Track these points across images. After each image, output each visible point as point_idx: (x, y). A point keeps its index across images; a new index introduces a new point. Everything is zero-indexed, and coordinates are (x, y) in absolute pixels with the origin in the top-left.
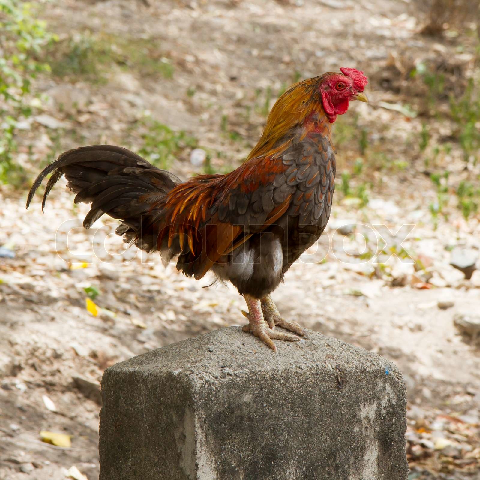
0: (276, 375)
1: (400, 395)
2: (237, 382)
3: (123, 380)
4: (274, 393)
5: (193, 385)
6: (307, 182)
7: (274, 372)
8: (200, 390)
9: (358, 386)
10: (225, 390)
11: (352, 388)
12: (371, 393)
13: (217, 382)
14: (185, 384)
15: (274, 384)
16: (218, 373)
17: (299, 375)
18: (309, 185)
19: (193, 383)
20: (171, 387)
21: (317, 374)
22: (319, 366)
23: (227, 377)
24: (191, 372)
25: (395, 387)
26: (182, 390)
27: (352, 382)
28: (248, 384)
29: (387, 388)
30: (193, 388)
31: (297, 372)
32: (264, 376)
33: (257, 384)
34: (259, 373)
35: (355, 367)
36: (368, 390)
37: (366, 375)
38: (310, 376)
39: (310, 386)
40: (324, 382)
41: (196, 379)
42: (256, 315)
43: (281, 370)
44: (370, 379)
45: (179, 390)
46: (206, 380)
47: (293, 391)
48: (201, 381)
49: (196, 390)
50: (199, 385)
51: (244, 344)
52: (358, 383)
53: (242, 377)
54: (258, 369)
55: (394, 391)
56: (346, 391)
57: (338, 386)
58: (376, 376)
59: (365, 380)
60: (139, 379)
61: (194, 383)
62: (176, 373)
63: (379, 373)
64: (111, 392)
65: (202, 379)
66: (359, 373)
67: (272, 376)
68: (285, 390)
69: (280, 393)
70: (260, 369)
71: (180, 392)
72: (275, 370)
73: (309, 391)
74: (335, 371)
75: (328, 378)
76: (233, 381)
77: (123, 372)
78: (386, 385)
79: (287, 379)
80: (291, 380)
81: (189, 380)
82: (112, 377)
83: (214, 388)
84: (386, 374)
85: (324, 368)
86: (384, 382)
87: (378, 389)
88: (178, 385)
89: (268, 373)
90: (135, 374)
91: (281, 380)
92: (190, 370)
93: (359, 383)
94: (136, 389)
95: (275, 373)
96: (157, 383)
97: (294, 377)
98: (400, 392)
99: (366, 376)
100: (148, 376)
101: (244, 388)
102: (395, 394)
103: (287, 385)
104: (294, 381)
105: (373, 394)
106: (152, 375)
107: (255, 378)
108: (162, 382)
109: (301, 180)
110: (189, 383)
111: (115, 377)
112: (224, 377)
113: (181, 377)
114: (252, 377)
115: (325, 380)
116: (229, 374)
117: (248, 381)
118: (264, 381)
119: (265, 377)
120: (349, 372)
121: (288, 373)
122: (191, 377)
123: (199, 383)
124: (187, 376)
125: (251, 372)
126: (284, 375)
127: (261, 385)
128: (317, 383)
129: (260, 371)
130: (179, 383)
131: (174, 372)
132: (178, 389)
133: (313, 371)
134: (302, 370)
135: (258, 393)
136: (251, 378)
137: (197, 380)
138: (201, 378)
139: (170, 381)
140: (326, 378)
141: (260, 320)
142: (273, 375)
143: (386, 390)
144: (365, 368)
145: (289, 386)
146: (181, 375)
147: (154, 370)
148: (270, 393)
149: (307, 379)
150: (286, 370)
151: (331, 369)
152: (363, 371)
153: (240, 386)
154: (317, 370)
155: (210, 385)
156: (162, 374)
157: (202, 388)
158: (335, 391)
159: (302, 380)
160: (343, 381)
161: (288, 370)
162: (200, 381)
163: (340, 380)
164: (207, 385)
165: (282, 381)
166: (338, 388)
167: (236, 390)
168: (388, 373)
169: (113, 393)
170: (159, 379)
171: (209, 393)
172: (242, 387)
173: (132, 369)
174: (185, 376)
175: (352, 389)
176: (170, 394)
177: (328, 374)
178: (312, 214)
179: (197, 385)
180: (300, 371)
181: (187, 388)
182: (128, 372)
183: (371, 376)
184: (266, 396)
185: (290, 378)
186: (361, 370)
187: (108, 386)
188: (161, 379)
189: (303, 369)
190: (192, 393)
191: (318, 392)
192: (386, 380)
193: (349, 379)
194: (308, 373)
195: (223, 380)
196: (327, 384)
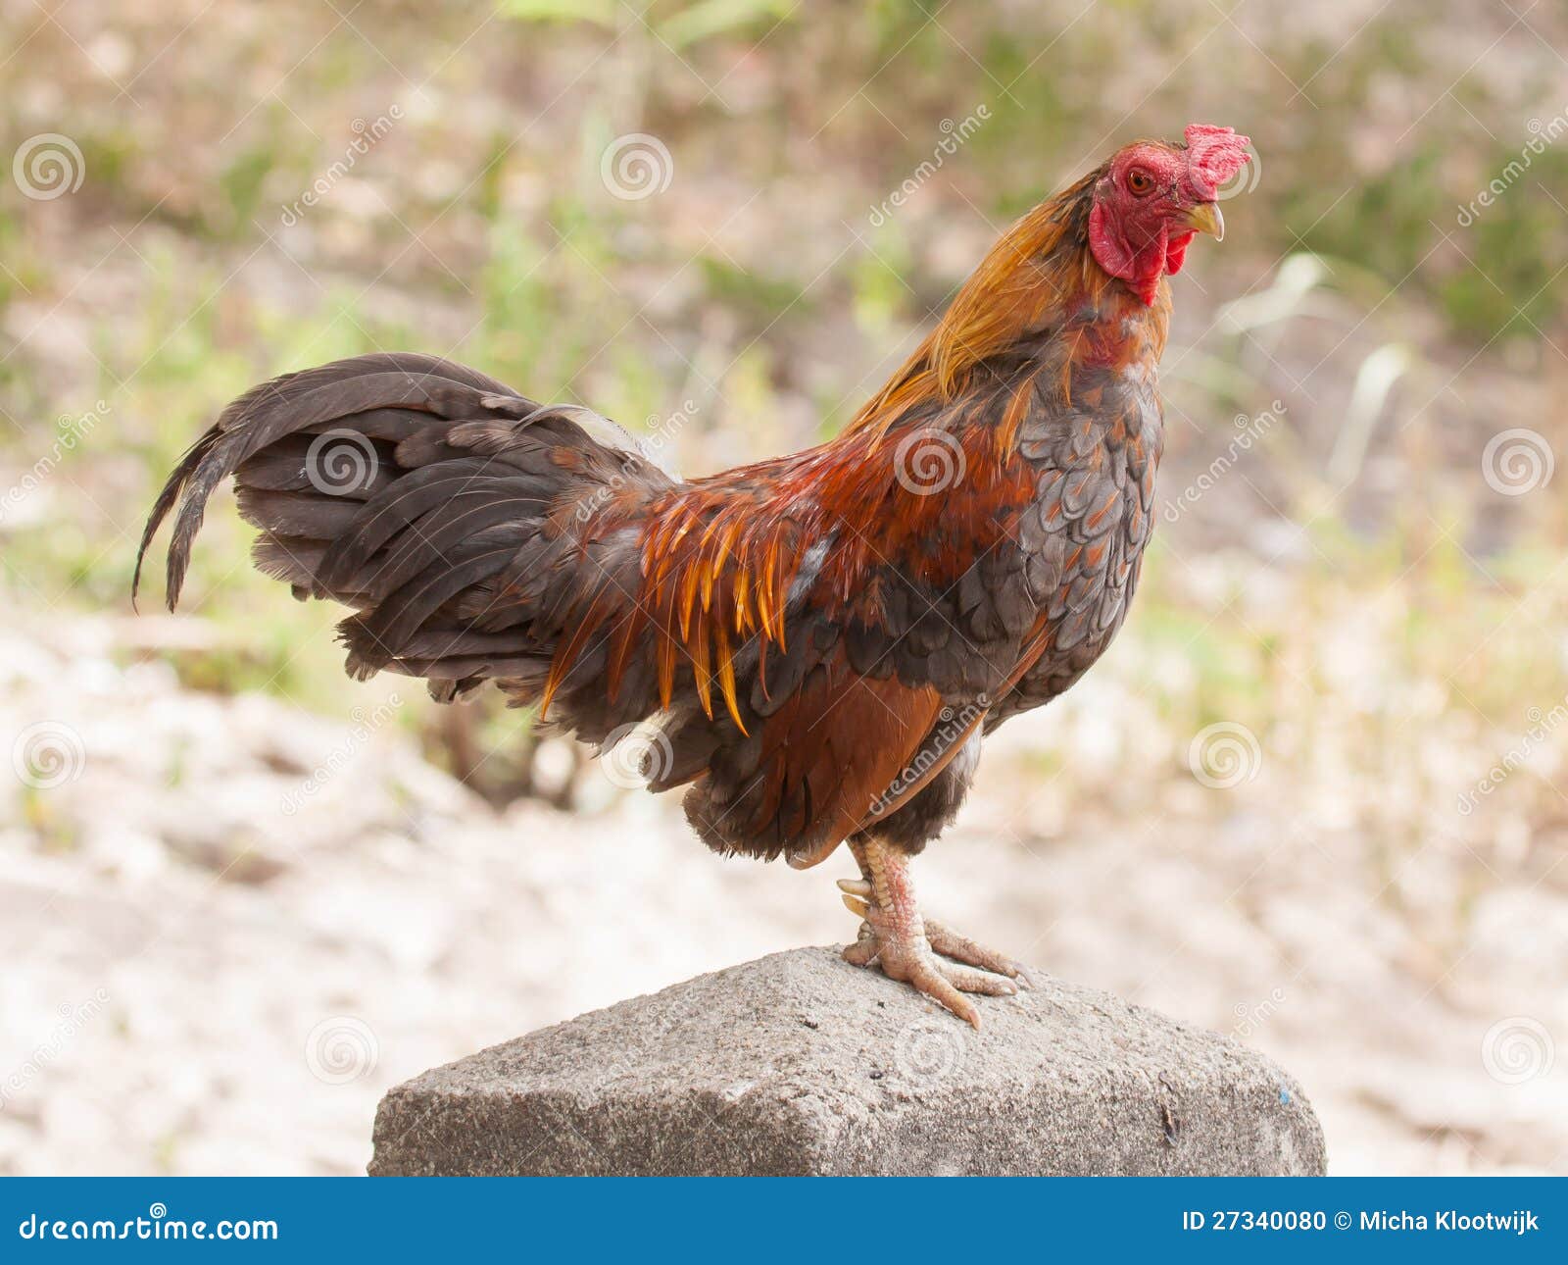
0: (1016, 1101)
1: (1314, 1168)
2: (925, 1122)
3: (483, 1125)
4: (1009, 1160)
5: (816, 1131)
6: (1087, 518)
7: (1012, 1092)
8: (835, 1148)
9: (1214, 1138)
10: (896, 1149)
11: (1199, 1145)
12: (1246, 1164)
13: (876, 1125)
14: (780, 1131)
15: (1012, 1133)
16: (873, 1096)
17: (1070, 1101)
18: (1090, 528)
19: (815, 1125)
20: (715, 1141)
21: (1114, 1100)
22: (1116, 1073)
23: (896, 1107)
24: (796, 1092)
25: (1303, 1143)
26: (765, 1149)
27: (1200, 1127)
28: (949, 1130)
29: (1282, 1148)
30: (813, 1141)
31: (1066, 1094)
32: (986, 1105)
33: (970, 1131)
34: (975, 1095)
35: (1205, 1077)
36: (1239, 1153)
37: (1233, 1104)
38: (1096, 1106)
39: (1097, 1139)
40: (1131, 1127)
41: (822, 1112)
42: (901, 907)
43: (1026, 1089)
44: (1244, 1116)
45: (754, 1148)
46: (849, 1118)
47: (1055, 1154)
48: (837, 1117)
49: (824, 1147)
50: (833, 1132)
51: (881, 1005)
52: (1214, 1129)
53: (936, 1109)
54: (971, 1083)
55: (1300, 1157)
56: (1185, 1156)
57: (1167, 1140)
58: (1257, 1108)
59: (1232, 1121)
60: (560, 1118)
61: (817, 1127)
62: (735, 1092)
63: (1267, 1097)
64: (426, 1163)
65: (839, 1114)
66: (1217, 1098)
67: (1007, 1106)
68: (1037, 1151)
69: (1025, 1159)
70: (977, 1082)
71: (757, 1155)
72: (1014, 1085)
73: (1097, 1154)
74: (1157, 1091)
75: (1142, 1114)
76: (915, 1120)
77: (486, 1099)
78: (1282, 1137)
79: (1042, 1114)
80: (1050, 1117)
81: (796, 1118)
82: (428, 1113)
83: (868, 1142)
84: (1281, 1101)
85: (1130, 1081)
86: (1278, 1128)
87: (1262, 1151)
88: (749, 1135)
89: (996, 1094)
90: (539, 1103)
91: (1027, 1118)
92: (790, 1084)
93: (1217, 1129)
94: (546, 1152)
95: (1012, 1096)
96: (649, 1129)
97: (1059, 1110)
98: (1313, 1160)
99: (1234, 1107)
100: (604, 1109)
101: (941, 1142)
102: (1302, 1165)
103: (1044, 1135)
104: (1060, 1120)
105: (1249, 1167)
106: (624, 1105)
107: (964, 1113)
108: (670, 1125)
109: (1077, 511)
110: (801, 1126)
111: (445, 1114)
112: (890, 1108)
113: (758, 1109)
114: (957, 1106)
115: (1134, 1119)
116: (903, 1099)
117: (949, 1119)
118: (986, 1121)
119: (991, 1108)
120: (1192, 1094)
121: (1045, 1095)
122: (803, 1105)
123: (833, 1126)
124: (784, 1103)
125: (955, 1091)
126: (1035, 1102)
127: (978, 1134)
128: (1115, 1129)
129: (976, 1089)
130: (751, 1126)
131: (724, 1091)
132: (749, 1146)
133: (1105, 1091)
134: (1079, 1085)
135: (973, 1161)
136: (956, 1111)
137: (825, 1114)
138: (837, 1111)
139: (709, 1120)
140: (1136, 1112)
141: (914, 924)
142: (1009, 1101)
143: (1280, 1152)
144: (1232, 1082)
145: (1047, 1137)
146: (758, 1102)
147: (627, 1089)
148: (1001, 1160)
149: (1090, 1116)
150: (1037, 1085)
151: (1148, 1084)
152: (1227, 1091)
153: (931, 1138)
154: (1113, 1088)
155: (859, 1133)
156: (668, 1100)
157: (841, 1142)
158: (1156, 1154)
159: (1078, 1117)
160: (1177, 1122)
161: (1045, 1086)
162: (836, 1120)
163: (1170, 1122)
164: (852, 1133)
165: (1031, 1121)
166: (1166, 1144)
167: (921, 1148)
168: (1288, 1098)
169: (436, 1170)
170: (654, 1117)
171: (858, 1161)
172: (936, 1140)
173: (522, 1086)
174: (776, 1105)
175: (1199, 1149)
176: (712, 1164)
177: (1140, 1101)
178: (1099, 608)
179: (829, 1132)
180: (1073, 1089)
181: (789, 1142)
182: (507, 1098)
183: (1245, 1109)
184: (991, 1169)
185: (1049, 1114)
186: (1222, 1089)
187: (410, 1143)
188: (665, 1115)
189: (1079, 1082)
190: (811, 1159)
191: (1118, 1159)
192: (1281, 1121)
193: (1194, 1116)
194: (1093, 1096)
195: (889, 1115)
196: (1137, 1134)
